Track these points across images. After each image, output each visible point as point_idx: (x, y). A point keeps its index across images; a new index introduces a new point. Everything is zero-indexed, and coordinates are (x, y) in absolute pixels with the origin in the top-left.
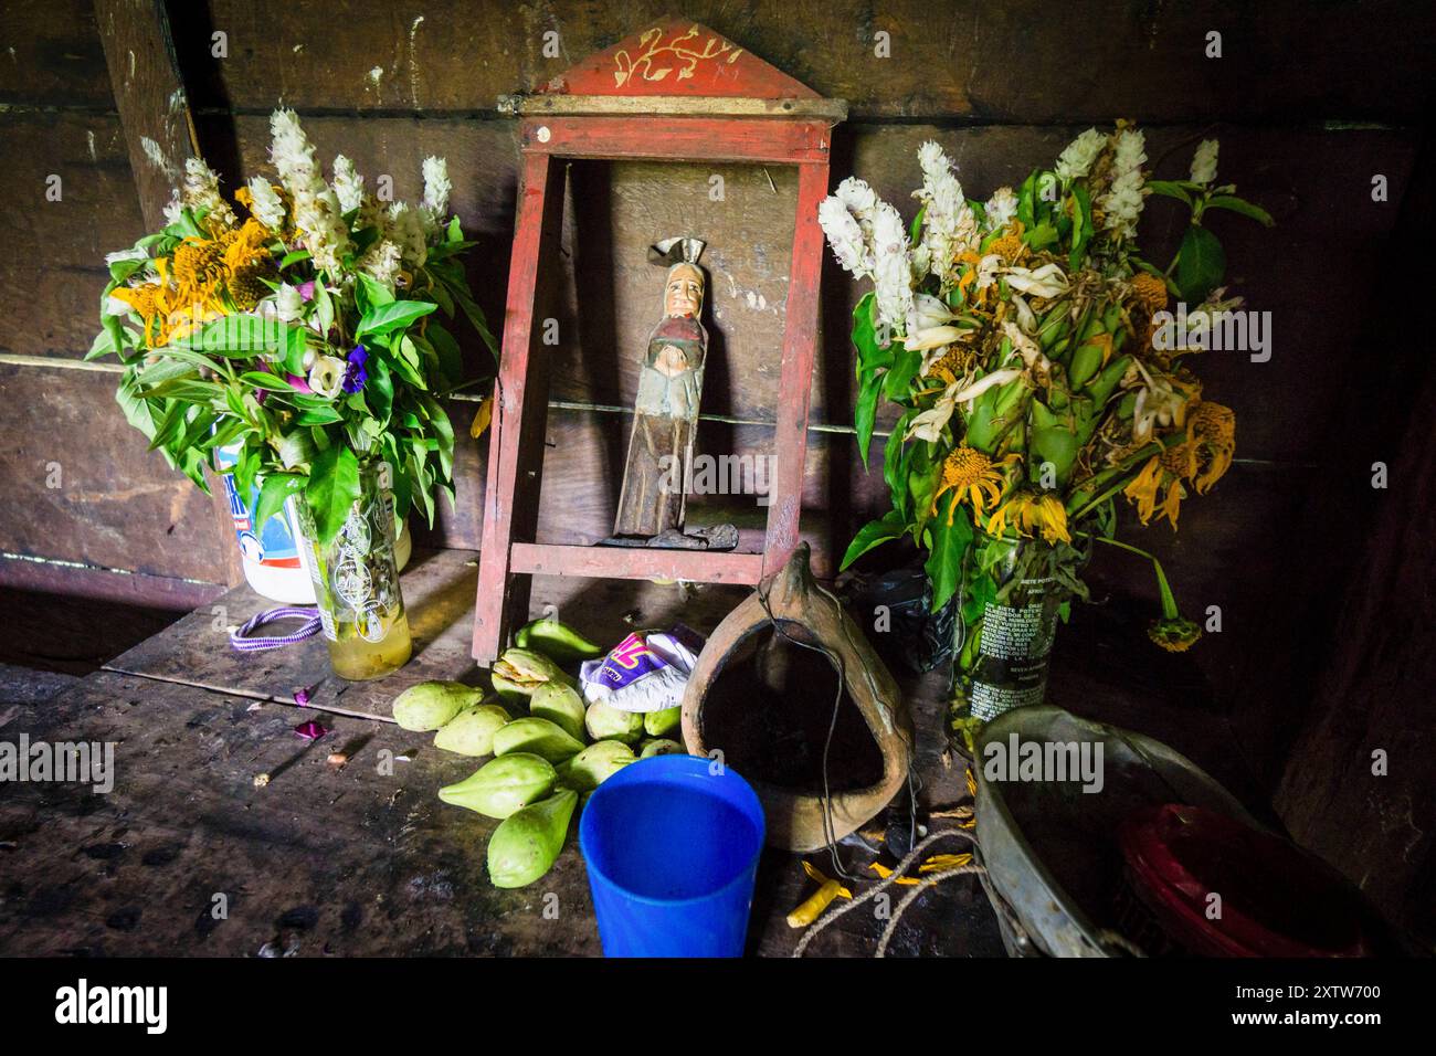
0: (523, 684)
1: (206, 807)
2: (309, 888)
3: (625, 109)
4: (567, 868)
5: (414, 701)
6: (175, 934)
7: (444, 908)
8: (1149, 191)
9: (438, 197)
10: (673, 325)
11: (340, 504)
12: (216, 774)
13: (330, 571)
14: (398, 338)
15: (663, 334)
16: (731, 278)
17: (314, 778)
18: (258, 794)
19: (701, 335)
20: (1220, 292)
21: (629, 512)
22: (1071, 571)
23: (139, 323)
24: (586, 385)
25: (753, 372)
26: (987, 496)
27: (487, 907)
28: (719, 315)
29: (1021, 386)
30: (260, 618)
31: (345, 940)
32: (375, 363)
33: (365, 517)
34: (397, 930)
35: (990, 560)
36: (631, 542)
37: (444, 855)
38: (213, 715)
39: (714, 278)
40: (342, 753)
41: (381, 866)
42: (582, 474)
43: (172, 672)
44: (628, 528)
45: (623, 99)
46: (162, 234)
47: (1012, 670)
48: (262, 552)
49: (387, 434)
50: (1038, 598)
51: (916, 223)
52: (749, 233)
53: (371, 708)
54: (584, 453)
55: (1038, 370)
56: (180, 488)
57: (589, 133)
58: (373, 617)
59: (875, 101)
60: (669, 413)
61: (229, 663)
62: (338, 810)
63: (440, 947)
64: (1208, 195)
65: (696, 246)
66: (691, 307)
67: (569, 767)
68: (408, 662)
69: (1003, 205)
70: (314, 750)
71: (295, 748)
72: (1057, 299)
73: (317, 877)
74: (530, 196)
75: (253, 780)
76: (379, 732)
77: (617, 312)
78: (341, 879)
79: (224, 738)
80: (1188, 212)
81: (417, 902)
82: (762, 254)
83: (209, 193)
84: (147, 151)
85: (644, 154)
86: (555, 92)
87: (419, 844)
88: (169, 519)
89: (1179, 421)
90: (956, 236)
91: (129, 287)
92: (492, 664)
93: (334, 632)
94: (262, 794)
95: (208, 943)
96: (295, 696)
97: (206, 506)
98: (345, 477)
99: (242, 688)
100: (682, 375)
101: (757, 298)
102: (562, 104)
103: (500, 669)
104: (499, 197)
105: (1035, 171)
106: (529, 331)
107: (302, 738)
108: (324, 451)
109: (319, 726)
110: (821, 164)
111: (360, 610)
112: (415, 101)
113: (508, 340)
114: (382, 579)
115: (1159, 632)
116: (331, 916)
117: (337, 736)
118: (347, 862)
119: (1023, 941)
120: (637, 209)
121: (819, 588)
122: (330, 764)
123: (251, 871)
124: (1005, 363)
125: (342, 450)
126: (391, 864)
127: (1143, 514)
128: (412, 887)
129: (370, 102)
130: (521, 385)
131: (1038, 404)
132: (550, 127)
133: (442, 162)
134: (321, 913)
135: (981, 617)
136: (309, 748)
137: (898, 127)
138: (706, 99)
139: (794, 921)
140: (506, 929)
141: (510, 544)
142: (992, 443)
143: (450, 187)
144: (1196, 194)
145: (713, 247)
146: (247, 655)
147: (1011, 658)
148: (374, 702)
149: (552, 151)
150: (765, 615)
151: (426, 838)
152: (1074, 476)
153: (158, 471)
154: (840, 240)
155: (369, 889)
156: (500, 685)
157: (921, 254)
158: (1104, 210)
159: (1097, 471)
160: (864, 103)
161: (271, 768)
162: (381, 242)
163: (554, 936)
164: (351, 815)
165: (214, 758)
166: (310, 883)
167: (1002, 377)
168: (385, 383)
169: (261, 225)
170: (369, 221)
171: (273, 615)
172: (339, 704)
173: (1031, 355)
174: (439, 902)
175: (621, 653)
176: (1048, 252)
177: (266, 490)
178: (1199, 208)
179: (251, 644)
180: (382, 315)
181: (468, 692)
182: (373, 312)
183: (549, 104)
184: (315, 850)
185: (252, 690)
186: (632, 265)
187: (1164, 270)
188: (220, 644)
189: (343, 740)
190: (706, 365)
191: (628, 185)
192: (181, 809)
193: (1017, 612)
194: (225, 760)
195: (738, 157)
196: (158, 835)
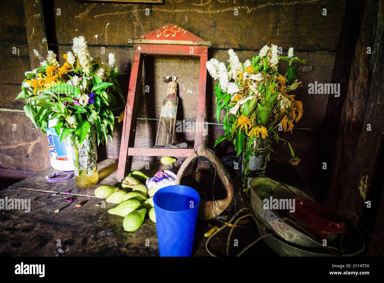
0: (131, 185)
1: (41, 218)
2: (72, 235)
3: (159, 43)
4: (144, 227)
5: (101, 189)
6: (33, 247)
7: (111, 238)
8: (279, 58)
9: (112, 63)
10: (170, 96)
11: (85, 134)
12: (43, 210)
13: (79, 156)
14: (102, 92)
15: (167, 98)
16: (184, 86)
17: (72, 210)
18: (56, 214)
19: (176, 98)
20: (297, 80)
21: (159, 141)
22: (269, 146)
23: (32, 90)
24: (147, 113)
25: (189, 109)
26: (248, 126)
27: (123, 237)
28: (181, 95)
29: (255, 100)
30: (55, 174)
31: (83, 246)
32: (96, 98)
33: (89, 141)
34: (98, 243)
35: (250, 145)
36: (160, 147)
37: (110, 226)
38: (42, 197)
39: (179, 86)
40: (80, 204)
41: (93, 229)
42: (145, 137)
43: (29, 187)
44: (159, 144)
45: (159, 40)
46: (40, 68)
47: (257, 173)
48: (57, 156)
49: (98, 116)
50: (262, 154)
51: (228, 67)
52: (188, 75)
53: (88, 194)
54: (145, 131)
55: (258, 95)
56: (32, 144)
57: (150, 48)
58: (89, 169)
59: (217, 45)
60: (169, 117)
61: (46, 185)
62: (79, 217)
63: (110, 246)
64: (292, 59)
65: (175, 78)
66: (174, 92)
67: (144, 204)
68: (98, 184)
69: (248, 63)
70: (71, 204)
71: (66, 204)
72: (261, 81)
73: (74, 233)
74: (135, 62)
75: (54, 212)
76: (90, 200)
77: (155, 94)
78: (81, 232)
79: (45, 202)
80: (288, 63)
81: (103, 237)
82: (191, 80)
83: (54, 59)
84: (35, 53)
85: (163, 53)
86: (142, 39)
87: (103, 224)
88: (27, 153)
89: (290, 107)
90: (237, 69)
91: (30, 80)
92: (122, 180)
93: (78, 174)
94: (57, 214)
95: (42, 249)
96: (66, 192)
97: (38, 149)
98: (86, 128)
99: (50, 191)
100: (172, 107)
101: (190, 91)
102: (144, 41)
103: (124, 182)
104: (126, 66)
105: (254, 56)
106: (134, 94)
107: (68, 201)
108: (81, 121)
109: (73, 199)
110: (205, 56)
111: (86, 167)
112: (106, 43)
113: (129, 96)
114: (92, 159)
115: (291, 160)
116: (79, 241)
117: (78, 201)
118: (83, 229)
119: (264, 229)
120: (161, 69)
121: (209, 149)
122: (76, 207)
123: (55, 232)
124: (251, 95)
125: (85, 121)
126: (95, 228)
127: (284, 129)
128: (102, 233)
129: (94, 43)
130: (132, 107)
131: (259, 104)
132: (141, 46)
133: (114, 54)
134: (76, 241)
135: (248, 161)
136: (70, 204)
137: (223, 51)
138: (179, 41)
139: (206, 235)
140: (128, 242)
141: (128, 148)
142: (249, 114)
143: (115, 60)
144: (290, 59)
145: (179, 78)
146: (52, 183)
147: (256, 170)
148: (88, 193)
149: (141, 52)
150: (196, 156)
151: (105, 222)
152: (268, 123)
153: (26, 139)
154: (211, 70)
155: (89, 234)
156: (124, 186)
157: (230, 73)
158: (270, 63)
159: (273, 121)
160: (214, 45)
161: (60, 208)
162: (100, 67)
163: (142, 242)
164: (83, 218)
165: (43, 207)
166: (72, 234)
167: (250, 98)
168: (99, 103)
169: (69, 64)
170: (97, 63)
171: (59, 173)
172: (78, 194)
173: (256, 92)
174: (110, 236)
175: (157, 175)
176: (258, 72)
177: (64, 132)
178: (290, 62)
179: (53, 180)
180: (99, 86)
181: (115, 188)
182: (96, 85)
183: (141, 41)
184: (73, 226)
185: (53, 191)
186: (159, 82)
187: (284, 76)
188: (43, 181)
189: (80, 202)
190: (178, 106)
191: (158, 63)
192: (34, 219)
193: (257, 157)
194: (46, 207)
195: (186, 54)
196: (27, 225)
